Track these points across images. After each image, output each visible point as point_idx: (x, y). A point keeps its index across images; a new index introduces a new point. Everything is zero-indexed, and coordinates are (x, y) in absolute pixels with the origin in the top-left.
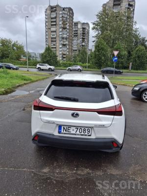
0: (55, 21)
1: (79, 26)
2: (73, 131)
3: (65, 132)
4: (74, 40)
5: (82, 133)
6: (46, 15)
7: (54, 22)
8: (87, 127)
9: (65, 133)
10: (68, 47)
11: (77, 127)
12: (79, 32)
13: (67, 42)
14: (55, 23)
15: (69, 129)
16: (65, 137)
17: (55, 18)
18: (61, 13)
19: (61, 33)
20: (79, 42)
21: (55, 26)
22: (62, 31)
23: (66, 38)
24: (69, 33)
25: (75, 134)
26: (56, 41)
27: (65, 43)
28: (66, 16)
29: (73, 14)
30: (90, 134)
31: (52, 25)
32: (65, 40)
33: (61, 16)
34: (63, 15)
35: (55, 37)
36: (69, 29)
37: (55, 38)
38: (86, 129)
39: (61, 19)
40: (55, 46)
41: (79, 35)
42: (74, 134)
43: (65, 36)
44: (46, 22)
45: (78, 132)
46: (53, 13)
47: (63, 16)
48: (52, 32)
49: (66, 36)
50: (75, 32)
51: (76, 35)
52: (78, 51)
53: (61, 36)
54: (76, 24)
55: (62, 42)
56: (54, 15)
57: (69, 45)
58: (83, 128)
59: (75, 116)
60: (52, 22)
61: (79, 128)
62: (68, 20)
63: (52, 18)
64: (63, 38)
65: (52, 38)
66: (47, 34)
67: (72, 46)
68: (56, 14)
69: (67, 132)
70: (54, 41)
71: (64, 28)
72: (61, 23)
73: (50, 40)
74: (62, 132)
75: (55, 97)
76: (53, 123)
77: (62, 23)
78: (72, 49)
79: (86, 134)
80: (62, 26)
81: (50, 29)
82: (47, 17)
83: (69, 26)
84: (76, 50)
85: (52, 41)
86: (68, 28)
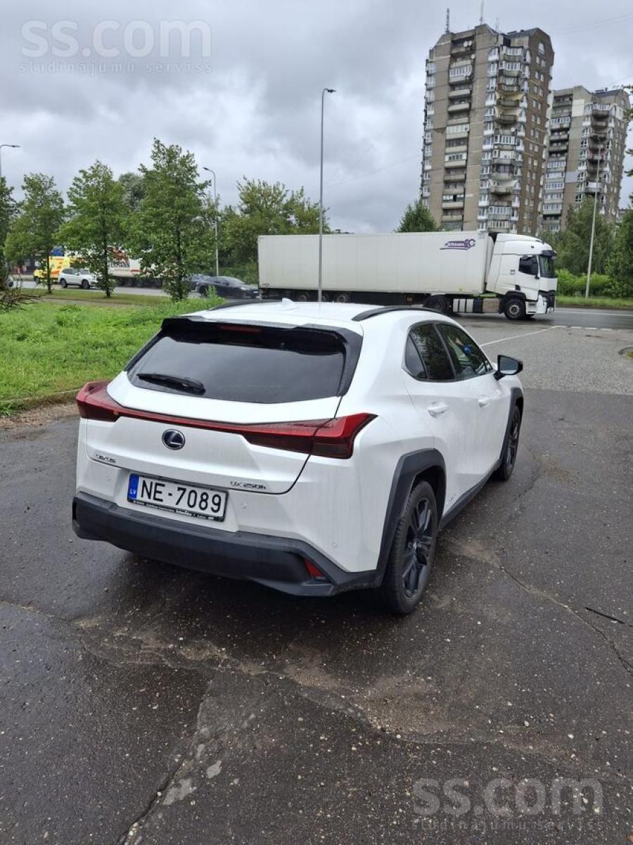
0: (468, 98)
1: (579, 108)
2: (168, 496)
3: (146, 498)
4: (548, 172)
5: (197, 509)
6: (429, 75)
7: (461, 99)
8: (212, 488)
9: (145, 504)
10: (516, 204)
11: (182, 485)
12: (573, 134)
13: (514, 184)
14: (464, 106)
15: (159, 488)
16: (149, 517)
17: (469, 82)
18: (494, 57)
19: (488, 147)
20: (572, 177)
21: (465, 120)
22: (494, 136)
23: (511, 167)
24: (526, 144)
25: (175, 510)
26: (463, 182)
27: (502, 189)
28: (517, 68)
29: (549, 55)
30: (220, 514)
31: (452, 114)
32: (504, 176)
33: (493, 71)
34: (505, 66)
35: (462, 163)
36: (526, 126)
37: (463, 168)
38: (211, 494)
39: (493, 83)
40: (458, 204)
41: (574, 146)
42: (171, 507)
43: (506, 156)
44: (428, 103)
45: (183, 505)
46: (460, 63)
47: (501, 73)
48: (451, 142)
49: (510, 155)
50: (556, 137)
51: (560, 148)
52: (564, 219)
53: (488, 157)
54: (564, 100)
55: (490, 185)
56: (461, 71)
57: (522, 195)
58: (200, 492)
59: (173, 442)
60: (452, 100)
61: (189, 489)
62: (526, 87)
63: (453, 86)
64: (496, 167)
65: (448, 170)
66: (429, 152)
67: (536, 200)
68: (473, 65)
69: (152, 501)
70: (455, 183)
71: (505, 124)
72: (491, 102)
73: (440, 177)
74: (139, 497)
75: (140, 377)
76: (112, 461)
77: (499, 103)
78: (534, 213)
79: (208, 512)
80: (497, 113)
81: (442, 130)
82: (432, 83)
83: (528, 111)
84: (556, 216)
85: (447, 183)
86: (523, 119)
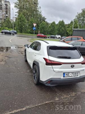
1: (3, 2)
2: (70, 75)
3: (67, 76)
5: (75, 75)
11: (72, 73)
12: (3, 6)
16: (67, 79)
20: (3, 13)
30: (78, 75)
41: (3, 8)
42: (71, 76)
45: (73, 75)
51: (1, 8)
52: (3, 20)
58: (75, 73)
74: (65, 76)
75: (58, 57)
76: (61, 72)
